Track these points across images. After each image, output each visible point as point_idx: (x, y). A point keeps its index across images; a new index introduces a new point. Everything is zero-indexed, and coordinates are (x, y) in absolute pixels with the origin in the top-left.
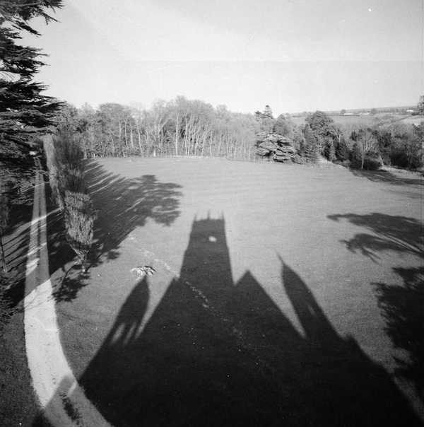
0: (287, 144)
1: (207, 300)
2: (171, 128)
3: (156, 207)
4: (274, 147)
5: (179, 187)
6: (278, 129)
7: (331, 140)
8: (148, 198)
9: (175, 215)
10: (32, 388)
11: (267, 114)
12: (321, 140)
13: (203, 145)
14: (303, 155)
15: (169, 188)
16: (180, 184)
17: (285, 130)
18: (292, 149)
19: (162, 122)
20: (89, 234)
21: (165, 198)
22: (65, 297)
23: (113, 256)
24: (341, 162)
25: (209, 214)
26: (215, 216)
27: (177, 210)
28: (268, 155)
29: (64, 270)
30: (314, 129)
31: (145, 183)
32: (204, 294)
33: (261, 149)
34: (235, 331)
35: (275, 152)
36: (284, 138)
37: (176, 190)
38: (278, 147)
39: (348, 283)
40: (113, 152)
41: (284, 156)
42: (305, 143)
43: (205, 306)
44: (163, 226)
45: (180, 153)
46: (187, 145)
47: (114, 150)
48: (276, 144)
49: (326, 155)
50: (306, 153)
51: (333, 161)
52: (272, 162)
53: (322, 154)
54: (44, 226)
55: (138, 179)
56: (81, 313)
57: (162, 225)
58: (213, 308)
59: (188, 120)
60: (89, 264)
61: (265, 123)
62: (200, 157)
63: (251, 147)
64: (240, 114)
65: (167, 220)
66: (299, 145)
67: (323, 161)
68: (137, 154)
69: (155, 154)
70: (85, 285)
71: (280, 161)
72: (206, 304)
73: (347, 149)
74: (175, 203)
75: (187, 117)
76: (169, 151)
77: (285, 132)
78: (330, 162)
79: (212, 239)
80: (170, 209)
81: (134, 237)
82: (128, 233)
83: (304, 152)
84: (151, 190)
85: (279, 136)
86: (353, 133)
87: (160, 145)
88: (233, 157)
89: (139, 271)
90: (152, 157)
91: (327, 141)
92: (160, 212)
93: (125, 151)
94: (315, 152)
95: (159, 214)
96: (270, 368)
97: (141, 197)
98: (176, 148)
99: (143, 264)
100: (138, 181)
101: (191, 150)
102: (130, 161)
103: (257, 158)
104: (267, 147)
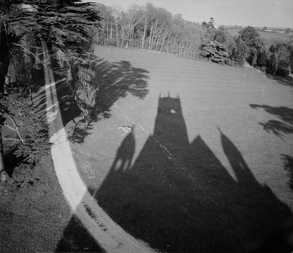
0: (223, 50)
1: (170, 154)
2: (141, 27)
3: (132, 85)
4: (213, 51)
5: (146, 72)
6: (218, 37)
7: (255, 50)
8: (126, 78)
9: (145, 92)
10: (64, 196)
11: (210, 24)
12: (248, 49)
13: (162, 43)
14: (233, 59)
16: (148, 70)
17: (223, 38)
18: (226, 54)
19: (134, 23)
20: (92, 100)
21: (137, 79)
22: (77, 140)
23: (107, 116)
24: (259, 68)
25: (169, 95)
26: (173, 96)
27: (146, 88)
28: (208, 56)
29: (74, 122)
30: (244, 41)
31: (123, 67)
32: (168, 150)
33: (204, 51)
34: (190, 176)
35: (213, 55)
36: (221, 45)
37: (145, 74)
38: (216, 51)
39: (265, 154)
40: (97, 41)
41: (220, 58)
42: (236, 50)
43: (169, 158)
44: (139, 99)
45: (145, 47)
46: (151, 42)
48: (215, 49)
49: (250, 61)
51: (254, 66)
52: (210, 62)
53: (247, 60)
54: (54, 91)
55: (117, 63)
58: (175, 159)
59: (153, 23)
60: (91, 120)
61: (209, 32)
62: (159, 52)
63: (197, 49)
64: (191, 22)
65: (141, 94)
66: (231, 52)
67: (247, 65)
68: (115, 44)
69: (127, 47)
70: (90, 134)
71: (217, 62)
72: (170, 156)
73: (266, 58)
74: (145, 83)
75: (153, 20)
76: (137, 45)
77: (223, 40)
78: (252, 67)
79: (173, 111)
80: (141, 87)
81: (117, 105)
82: (114, 102)
83: (235, 57)
84: (128, 72)
85: (218, 43)
86: (272, 46)
87: (131, 39)
88: (182, 55)
89: (124, 129)
90: (125, 48)
91: (252, 51)
92: (135, 88)
93: (106, 41)
94: (242, 58)
95: (135, 90)
96: (214, 202)
97: (121, 76)
98: (143, 43)
99: (126, 125)
100: (118, 65)
101: (153, 46)
102: (109, 49)
103: (200, 58)
104: (208, 50)
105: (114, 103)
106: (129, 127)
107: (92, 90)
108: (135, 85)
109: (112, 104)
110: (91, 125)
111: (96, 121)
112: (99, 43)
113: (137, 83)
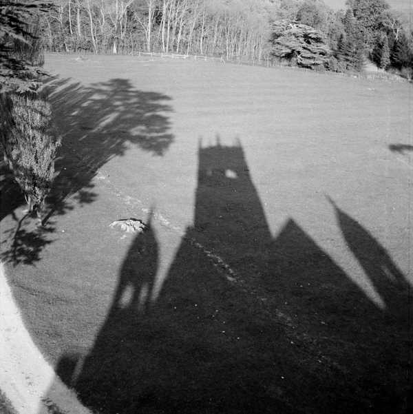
0: (318, 40)
1: (231, 271)
2: (142, 8)
3: (138, 128)
4: (297, 45)
8: (123, 113)
9: (167, 140)
12: (369, 35)
13: (190, 37)
14: (342, 57)
15: (150, 100)
16: (167, 94)
17: (316, 17)
18: (325, 47)
20: (49, 169)
21: (148, 114)
22: (23, 258)
23: (86, 199)
25: (218, 139)
26: (228, 142)
27: (169, 132)
28: (289, 56)
29: (15, 218)
30: (359, 19)
31: (115, 92)
32: (225, 261)
33: (278, 46)
34: (281, 315)
35: (299, 53)
36: (314, 31)
37: (163, 102)
38: (305, 44)
40: (50, 44)
41: (314, 58)
42: (345, 40)
43: (230, 279)
44: (153, 155)
45: (155, 49)
46: (166, 36)
47: (51, 41)
48: (302, 39)
49: (376, 59)
50: (346, 55)
51: (387, 69)
52: (294, 68)
53: (370, 58)
55: (104, 84)
56: (47, 285)
57: (151, 153)
58: (241, 281)
60: (50, 210)
61: (284, 6)
62: (185, 56)
63: (263, 42)
65: (158, 146)
66: (336, 42)
67: (371, 68)
68: (88, 48)
69: (115, 50)
70: (49, 242)
71: (307, 67)
72: (232, 275)
73: (408, 51)
74: (163, 120)
76: (136, 46)
77: (316, 22)
78: (382, 71)
79: (230, 174)
80: (157, 131)
81: (104, 175)
82: (96, 169)
83: (344, 52)
84: (127, 101)
85: (307, 27)
87: (123, 35)
88: (235, 58)
89: (123, 226)
90: (112, 54)
91: (379, 38)
92: (144, 134)
93: (69, 43)
94: (360, 54)
95: (145, 137)
96: (339, 367)
97: (112, 111)
98: (149, 40)
99: (127, 215)
100: (104, 88)
101: (171, 45)
102: (78, 58)
103: (271, 61)
104: (288, 44)
105: (99, 172)
106: (135, 220)
107: (47, 146)
108: (143, 128)
109: (93, 173)
110: (50, 223)
111: (62, 213)
112: (54, 48)
113: (148, 122)
